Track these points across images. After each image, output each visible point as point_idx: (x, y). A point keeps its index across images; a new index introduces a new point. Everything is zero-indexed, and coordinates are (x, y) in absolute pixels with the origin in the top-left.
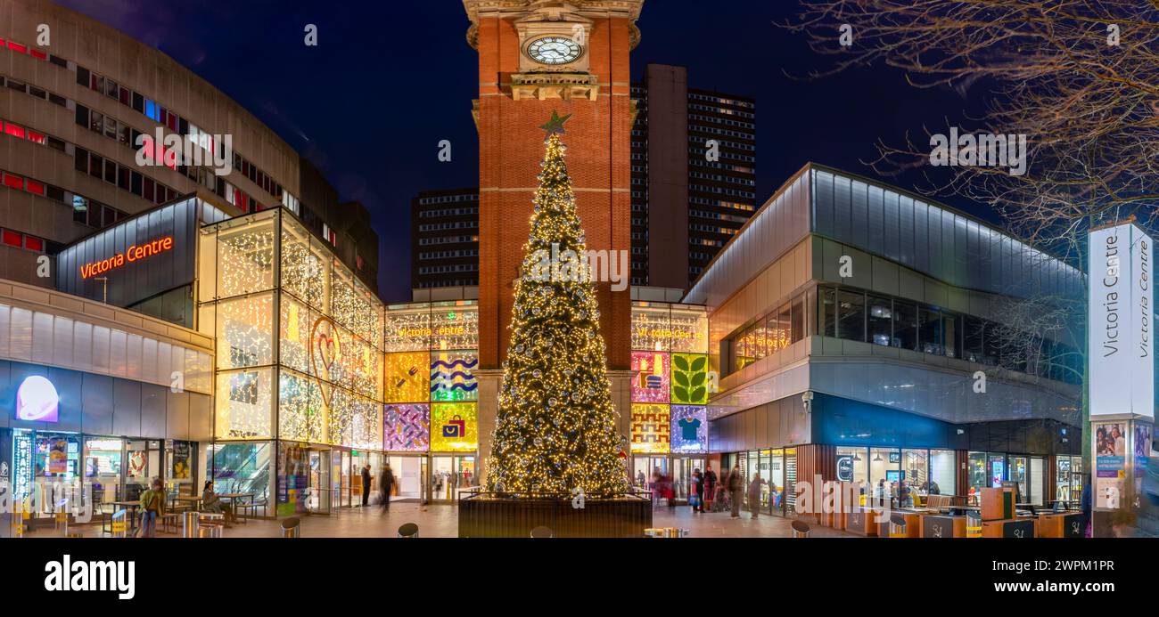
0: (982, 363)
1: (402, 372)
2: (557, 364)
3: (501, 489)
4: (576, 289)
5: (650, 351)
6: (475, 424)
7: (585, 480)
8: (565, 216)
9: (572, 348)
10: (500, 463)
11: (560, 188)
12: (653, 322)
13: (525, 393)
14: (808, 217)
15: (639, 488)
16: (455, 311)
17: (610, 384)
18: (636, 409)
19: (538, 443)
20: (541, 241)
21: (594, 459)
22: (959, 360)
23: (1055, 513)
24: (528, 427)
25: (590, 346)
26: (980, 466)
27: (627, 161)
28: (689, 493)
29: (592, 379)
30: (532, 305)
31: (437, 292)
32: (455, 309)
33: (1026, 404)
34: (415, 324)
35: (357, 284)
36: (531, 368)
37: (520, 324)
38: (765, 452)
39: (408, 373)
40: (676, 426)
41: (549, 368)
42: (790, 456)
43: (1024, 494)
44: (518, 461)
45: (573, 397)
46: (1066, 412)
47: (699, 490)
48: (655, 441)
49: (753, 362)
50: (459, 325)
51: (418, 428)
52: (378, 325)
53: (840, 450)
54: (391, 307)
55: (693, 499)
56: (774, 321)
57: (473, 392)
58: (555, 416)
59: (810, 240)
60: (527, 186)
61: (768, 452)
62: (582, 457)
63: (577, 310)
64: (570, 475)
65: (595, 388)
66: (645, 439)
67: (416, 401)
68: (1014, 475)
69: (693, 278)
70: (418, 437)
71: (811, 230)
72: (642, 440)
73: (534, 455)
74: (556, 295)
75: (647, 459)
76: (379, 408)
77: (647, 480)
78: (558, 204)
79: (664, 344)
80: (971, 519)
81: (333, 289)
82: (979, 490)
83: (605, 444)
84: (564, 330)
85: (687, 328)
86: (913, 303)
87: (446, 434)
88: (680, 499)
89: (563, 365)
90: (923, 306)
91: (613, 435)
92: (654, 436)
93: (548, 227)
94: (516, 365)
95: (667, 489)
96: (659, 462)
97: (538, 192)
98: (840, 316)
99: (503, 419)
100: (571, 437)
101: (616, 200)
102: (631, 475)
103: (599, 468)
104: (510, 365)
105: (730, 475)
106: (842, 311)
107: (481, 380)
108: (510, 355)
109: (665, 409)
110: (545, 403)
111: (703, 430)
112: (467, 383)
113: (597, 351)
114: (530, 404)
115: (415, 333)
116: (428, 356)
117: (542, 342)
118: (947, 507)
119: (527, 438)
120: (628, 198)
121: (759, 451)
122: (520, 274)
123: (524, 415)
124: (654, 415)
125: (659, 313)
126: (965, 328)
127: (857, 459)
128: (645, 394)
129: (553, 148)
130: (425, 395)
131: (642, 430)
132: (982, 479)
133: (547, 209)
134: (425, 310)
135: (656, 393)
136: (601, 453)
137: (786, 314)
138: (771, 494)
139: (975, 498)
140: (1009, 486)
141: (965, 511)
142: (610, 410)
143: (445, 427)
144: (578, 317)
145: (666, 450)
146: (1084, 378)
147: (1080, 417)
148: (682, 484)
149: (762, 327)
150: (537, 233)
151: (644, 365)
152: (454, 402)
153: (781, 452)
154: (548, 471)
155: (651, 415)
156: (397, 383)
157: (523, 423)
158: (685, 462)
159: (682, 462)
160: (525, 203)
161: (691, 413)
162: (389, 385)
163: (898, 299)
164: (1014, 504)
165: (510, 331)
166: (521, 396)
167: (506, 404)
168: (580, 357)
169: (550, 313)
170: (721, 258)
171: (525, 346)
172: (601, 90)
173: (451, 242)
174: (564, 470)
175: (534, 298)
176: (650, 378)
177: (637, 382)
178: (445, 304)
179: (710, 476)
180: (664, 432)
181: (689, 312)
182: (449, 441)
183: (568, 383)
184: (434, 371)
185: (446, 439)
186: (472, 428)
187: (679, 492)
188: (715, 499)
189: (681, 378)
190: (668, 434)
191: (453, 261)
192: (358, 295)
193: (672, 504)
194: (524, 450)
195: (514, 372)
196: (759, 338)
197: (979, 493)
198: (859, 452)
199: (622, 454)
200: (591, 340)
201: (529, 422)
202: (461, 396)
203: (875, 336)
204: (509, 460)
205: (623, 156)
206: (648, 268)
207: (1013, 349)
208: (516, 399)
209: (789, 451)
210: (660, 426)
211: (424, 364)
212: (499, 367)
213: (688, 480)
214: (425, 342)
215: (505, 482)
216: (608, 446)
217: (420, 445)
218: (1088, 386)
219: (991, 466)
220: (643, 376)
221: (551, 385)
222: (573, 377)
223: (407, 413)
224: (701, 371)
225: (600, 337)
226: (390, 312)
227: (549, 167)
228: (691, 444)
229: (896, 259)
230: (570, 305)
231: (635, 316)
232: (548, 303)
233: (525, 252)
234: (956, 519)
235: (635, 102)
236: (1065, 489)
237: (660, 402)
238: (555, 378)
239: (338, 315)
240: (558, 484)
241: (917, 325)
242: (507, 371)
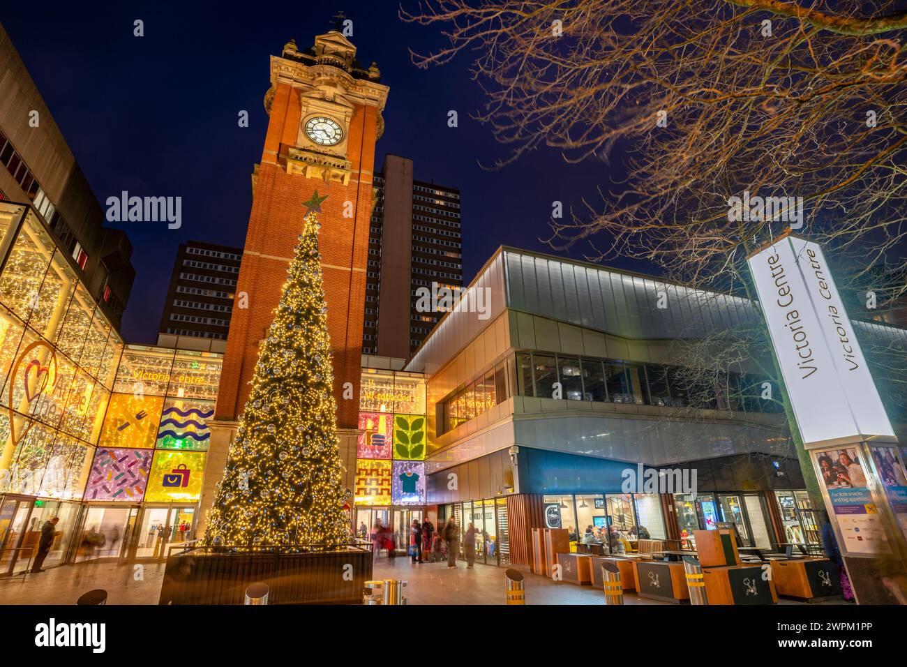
0: (671, 406)
1: (129, 415)
2: (291, 421)
3: (220, 543)
4: (315, 354)
5: (375, 412)
6: (201, 474)
7: (309, 532)
8: (312, 288)
9: (306, 406)
10: (222, 515)
11: (312, 262)
12: (379, 387)
13: (257, 446)
14: (503, 293)
15: (361, 540)
16: (199, 362)
17: (338, 441)
18: (361, 464)
19: (265, 495)
20: (289, 308)
21: (319, 512)
22: (647, 407)
23: (790, 558)
24: (256, 478)
25: (323, 406)
26: (688, 508)
27: (366, 244)
28: (408, 544)
29: (322, 436)
30: (274, 365)
31: (184, 340)
32: (200, 359)
33: (725, 440)
34: (155, 367)
35: (98, 316)
36: (266, 423)
37: (261, 381)
38: (478, 503)
39: (134, 416)
40: (397, 481)
41: (283, 424)
42: (501, 506)
43: (745, 536)
44: (242, 513)
45: (303, 452)
46: (774, 443)
47: (418, 541)
48: (377, 494)
49: (464, 422)
50: (201, 375)
51: (133, 476)
52: (113, 362)
53: (547, 499)
54: (130, 347)
55: (412, 550)
56: (480, 385)
57: (204, 442)
58: (285, 469)
59: (506, 314)
60: (284, 256)
61: (481, 502)
62: (307, 509)
63: (314, 373)
64: (294, 527)
65: (325, 444)
66: (368, 491)
67: (137, 446)
68: (728, 515)
69: (414, 349)
70: (131, 486)
71: (507, 306)
72: (366, 494)
73: (259, 507)
74: (296, 358)
75: (370, 511)
76: (90, 451)
77: (368, 532)
78: (307, 277)
79: (388, 406)
80: (689, 565)
81: (65, 315)
82: (692, 534)
83: (331, 497)
84: (301, 390)
85: (408, 393)
86: (598, 360)
87: (166, 484)
88: (400, 550)
89: (297, 421)
90: (607, 361)
91: (339, 488)
92: (377, 490)
93: (297, 296)
94: (251, 419)
95: (387, 540)
96: (380, 514)
97: (292, 263)
98: (537, 378)
99: (232, 470)
100: (298, 490)
101: (355, 278)
102: (354, 527)
103: (324, 520)
104: (246, 419)
105: (446, 525)
106: (538, 373)
107: (214, 430)
108: (247, 409)
109: (387, 465)
110: (276, 457)
111: (421, 484)
112: (200, 432)
113: (329, 411)
114: (261, 456)
115: (152, 377)
116: (162, 401)
117: (279, 400)
118: (660, 553)
119: (254, 490)
120: (364, 277)
121: (472, 501)
122: (267, 335)
123: (253, 467)
124: (377, 470)
125: (384, 379)
126: (649, 376)
127: (563, 506)
128: (370, 451)
129: (311, 225)
130: (149, 441)
131: (366, 484)
132: (693, 521)
133: (298, 280)
134: (167, 355)
135: (380, 450)
136: (326, 506)
137: (491, 379)
138: (485, 543)
139: (689, 541)
140: (726, 528)
141: (681, 556)
142: (337, 465)
143: (166, 476)
144: (314, 379)
145: (387, 502)
146: (784, 405)
147: (793, 447)
148: (402, 535)
149: (471, 390)
150: (286, 300)
151: (370, 424)
152: (182, 450)
153: (493, 502)
154: (272, 523)
155: (375, 470)
156: (119, 426)
157: (251, 475)
158: (405, 513)
159: (402, 514)
160: (280, 271)
161: (410, 468)
162: (108, 428)
163: (585, 359)
164: (736, 548)
165: (250, 387)
166: (253, 449)
167: (237, 456)
168: (313, 416)
169: (289, 374)
170: (436, 332)
171: (263, 401)
172: (353, 176)
173: (208, 295)
174: (288, 523)
175: (276, 359)
176: (374, 437)
177: (363, 440)
178: (191, 353)
179: (427, 525)
180: (386, 486)
181: (409, 379)
182: (167, 492)
183: (300, 439)
184: (165, 418)
185: (165, 489)
186: (197, 479)
187: (398, 543)
188: (433, 549)
189: (402, 437)
190: (390, 487)
191: (207, 314)
192: (96, 327)
193: (392, 555)
194: (249, 501)
195: (249, 425)
196: (469, 401)
197: (693, 537)
198: (565, 499)
199: (346, 507)
200: (324, 401)
201: (258, 474)
202: (191, 445)
203: (568, 393)
204: (232, 512)
205: (363, 241)
206: (376, 339)
207: (699, 388)
208: (248, 451)
209: (500, 502)
210: (383, 480)
211: (156, 409)
212: (235, 419)
213: (408, 531)
214: (161, 387)
215: (225, 536)
216: (333, 499)
217: (133, 495)
218: (792, 412)
219: (701, 507)
220: (369, 434)
221: (283, 440)
222: (305, 433)
223: (124, 459)
224: (420, 430)
225: (332, 398)
226: (129, 352)
227: (304, 242)
228: (410, 496)
229: (578, 322)
230: (308, 369)
231: (364, 381)
232: (289, 365)
233: (274, 316)
234: (672, 565)
235: (376, 190)
236: (795, 529)
237: (383, 458)
238: (288, 434)
239: (64, 343)
240: (281, 536)
241: (604, 379)
242: (242, 424)
